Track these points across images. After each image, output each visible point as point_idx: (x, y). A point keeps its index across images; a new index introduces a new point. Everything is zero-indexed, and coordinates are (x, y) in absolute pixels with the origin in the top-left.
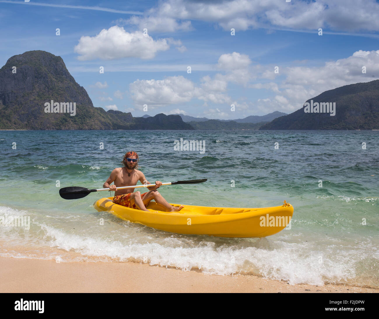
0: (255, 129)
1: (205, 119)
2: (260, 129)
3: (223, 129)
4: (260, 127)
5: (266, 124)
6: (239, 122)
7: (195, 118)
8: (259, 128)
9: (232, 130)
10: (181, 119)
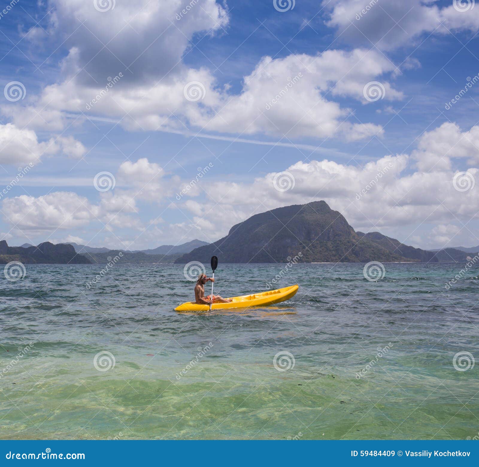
0: (169, 263)
1: (104, 249)
2: (176, 263)
3: (128, 263)
4: (175, 260)
5: (183, 256)
6: (148, 254)
7: (92, 248)
8: (174, 262)
9: (140, 263)
10: (73, 249)
